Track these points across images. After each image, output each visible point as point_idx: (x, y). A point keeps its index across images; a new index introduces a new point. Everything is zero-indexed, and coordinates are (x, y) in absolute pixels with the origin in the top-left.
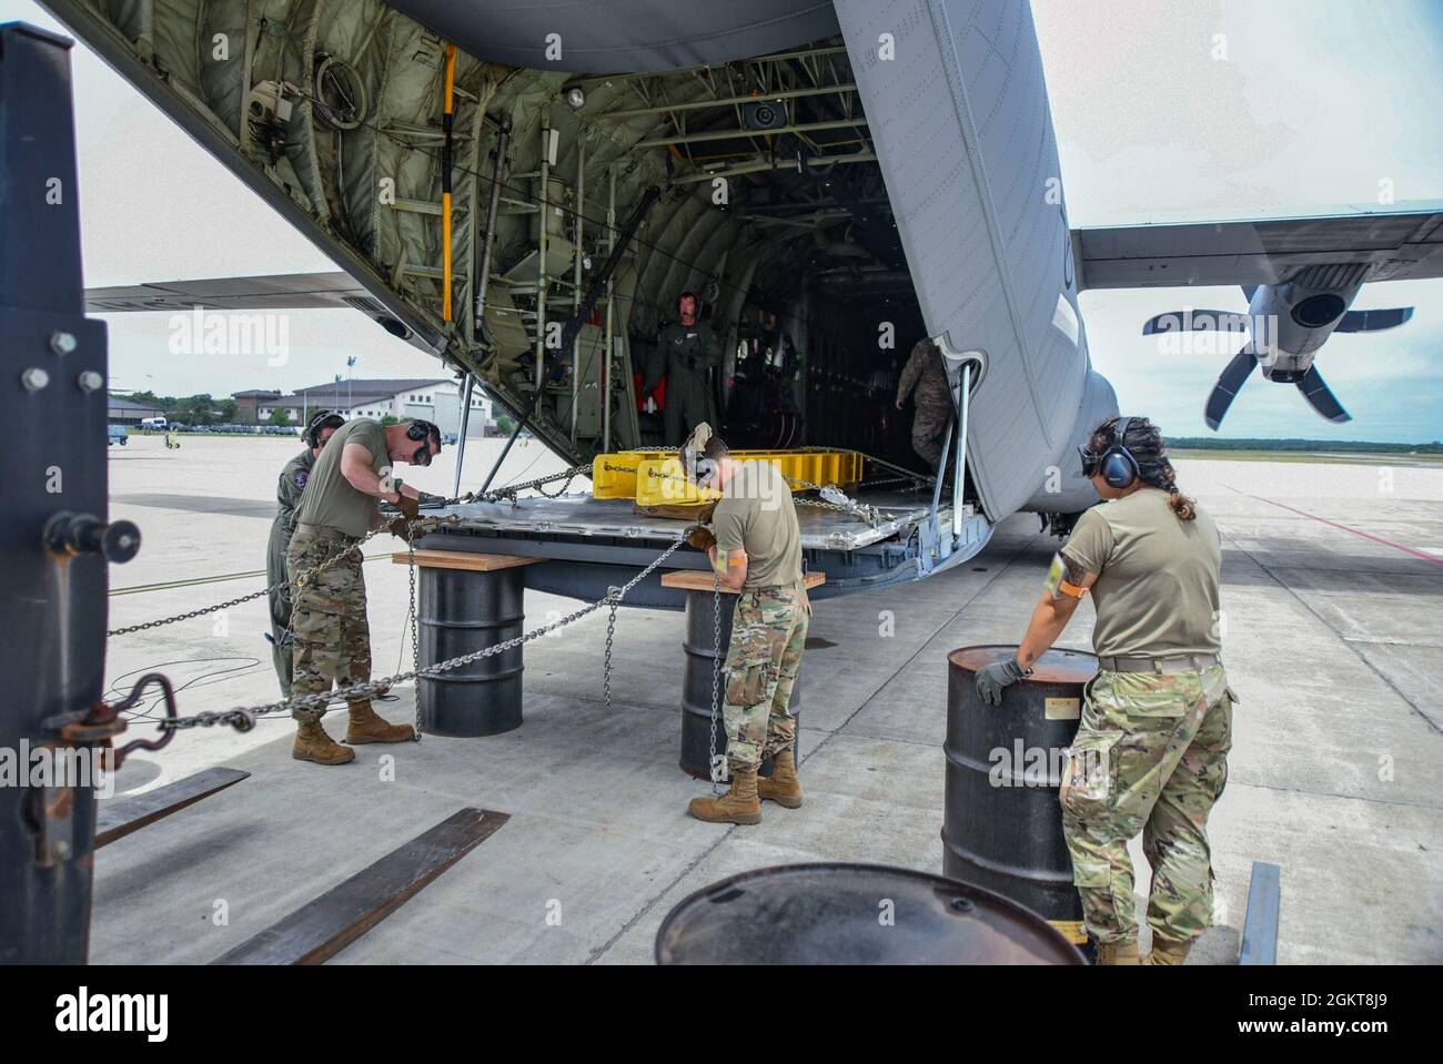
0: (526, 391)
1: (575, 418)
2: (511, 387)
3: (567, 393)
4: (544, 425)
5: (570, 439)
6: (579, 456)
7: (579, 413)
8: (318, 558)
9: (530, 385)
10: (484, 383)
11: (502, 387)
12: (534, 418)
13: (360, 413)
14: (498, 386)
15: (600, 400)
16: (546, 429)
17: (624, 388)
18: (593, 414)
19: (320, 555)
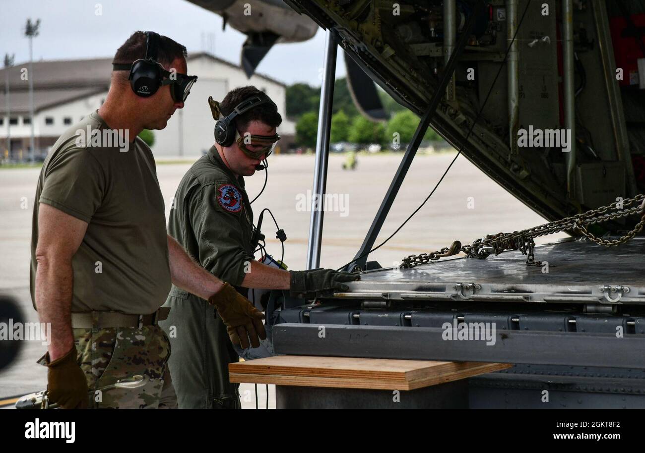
0: (426, 58)
1: (513, 105)
2: (402, 52)
3: (498, 59)
4: (462, 117)
5: (508, 145)
6: (524, 173)
7: (521, 94)
8: (97, 366)
9: (431, 45)
10: (356, 46)
11: (389, 51)
12: (445, 107)
13: (49, 121)
14: (380, 50)
15: (555, 66)
16: (464, 125)
17: (592, 45)
18: (545, 96)
19: (101, 360)
